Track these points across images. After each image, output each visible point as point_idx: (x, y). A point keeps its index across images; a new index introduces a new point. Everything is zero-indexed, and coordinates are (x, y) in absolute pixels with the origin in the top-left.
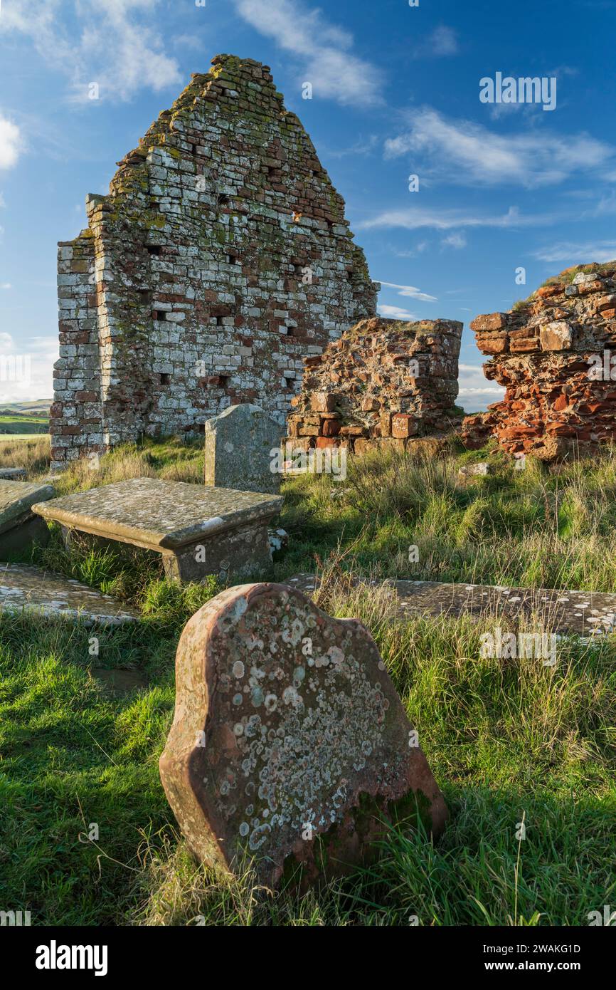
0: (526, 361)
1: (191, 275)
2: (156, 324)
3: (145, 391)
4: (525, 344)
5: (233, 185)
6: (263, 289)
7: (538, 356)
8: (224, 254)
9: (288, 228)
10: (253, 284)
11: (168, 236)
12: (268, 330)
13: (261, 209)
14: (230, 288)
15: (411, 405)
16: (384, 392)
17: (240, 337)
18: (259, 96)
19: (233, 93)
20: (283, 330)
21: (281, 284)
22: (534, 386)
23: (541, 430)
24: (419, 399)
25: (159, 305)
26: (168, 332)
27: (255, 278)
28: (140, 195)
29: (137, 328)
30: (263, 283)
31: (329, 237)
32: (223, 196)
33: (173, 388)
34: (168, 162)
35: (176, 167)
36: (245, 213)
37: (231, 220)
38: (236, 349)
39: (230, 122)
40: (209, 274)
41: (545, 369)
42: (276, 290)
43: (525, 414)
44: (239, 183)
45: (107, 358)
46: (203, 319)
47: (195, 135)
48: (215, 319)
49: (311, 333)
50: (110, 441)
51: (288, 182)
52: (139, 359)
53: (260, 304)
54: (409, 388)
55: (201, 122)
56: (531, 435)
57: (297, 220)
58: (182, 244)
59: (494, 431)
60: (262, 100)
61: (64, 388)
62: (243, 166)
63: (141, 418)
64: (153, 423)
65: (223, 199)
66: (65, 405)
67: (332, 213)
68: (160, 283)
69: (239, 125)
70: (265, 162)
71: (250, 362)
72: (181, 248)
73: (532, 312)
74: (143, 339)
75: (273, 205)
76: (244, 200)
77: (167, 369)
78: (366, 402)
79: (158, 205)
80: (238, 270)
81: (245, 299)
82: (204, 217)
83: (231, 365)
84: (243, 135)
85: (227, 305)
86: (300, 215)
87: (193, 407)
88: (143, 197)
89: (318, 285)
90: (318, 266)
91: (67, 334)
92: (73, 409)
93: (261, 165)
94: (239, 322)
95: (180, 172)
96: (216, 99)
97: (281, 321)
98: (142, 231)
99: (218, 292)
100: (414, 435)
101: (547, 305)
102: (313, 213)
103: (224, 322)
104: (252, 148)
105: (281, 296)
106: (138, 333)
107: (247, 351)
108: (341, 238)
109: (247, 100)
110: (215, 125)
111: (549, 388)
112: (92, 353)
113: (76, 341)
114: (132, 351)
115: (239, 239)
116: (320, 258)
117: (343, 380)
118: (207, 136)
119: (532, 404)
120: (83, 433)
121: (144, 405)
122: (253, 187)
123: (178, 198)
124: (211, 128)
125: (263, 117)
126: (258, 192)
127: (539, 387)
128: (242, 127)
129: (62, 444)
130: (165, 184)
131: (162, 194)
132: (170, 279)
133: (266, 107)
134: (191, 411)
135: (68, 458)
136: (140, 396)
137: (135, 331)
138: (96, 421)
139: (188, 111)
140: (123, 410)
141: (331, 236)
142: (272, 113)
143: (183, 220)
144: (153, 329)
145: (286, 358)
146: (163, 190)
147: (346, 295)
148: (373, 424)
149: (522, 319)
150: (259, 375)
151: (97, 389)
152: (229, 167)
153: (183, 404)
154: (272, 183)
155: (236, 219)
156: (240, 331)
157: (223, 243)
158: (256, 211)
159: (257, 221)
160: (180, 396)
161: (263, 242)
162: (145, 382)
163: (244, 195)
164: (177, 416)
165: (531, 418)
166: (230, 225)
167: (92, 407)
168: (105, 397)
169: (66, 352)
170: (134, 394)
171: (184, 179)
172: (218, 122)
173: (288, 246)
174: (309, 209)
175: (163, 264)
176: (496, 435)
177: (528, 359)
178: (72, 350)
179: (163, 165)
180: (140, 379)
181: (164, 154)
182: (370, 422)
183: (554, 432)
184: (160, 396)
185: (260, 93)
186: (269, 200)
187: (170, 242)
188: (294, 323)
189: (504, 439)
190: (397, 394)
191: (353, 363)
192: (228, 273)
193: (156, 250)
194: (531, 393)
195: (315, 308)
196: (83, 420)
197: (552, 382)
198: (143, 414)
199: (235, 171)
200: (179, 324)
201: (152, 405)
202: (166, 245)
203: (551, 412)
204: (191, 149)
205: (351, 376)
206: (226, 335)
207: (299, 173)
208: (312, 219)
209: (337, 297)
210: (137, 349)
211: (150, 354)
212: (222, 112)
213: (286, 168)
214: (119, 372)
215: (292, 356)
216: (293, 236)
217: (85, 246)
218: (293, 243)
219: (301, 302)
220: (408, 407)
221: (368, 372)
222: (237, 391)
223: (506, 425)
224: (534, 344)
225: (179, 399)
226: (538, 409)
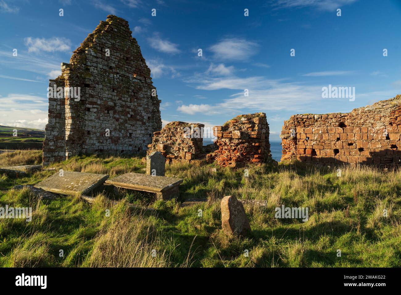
0: (227, 140)
1: (99, 95)
2: (87, 113)
3: (81, 137)
4: (228, 136)
5: (114, 63)
6: (123, 101)
7: (231, 139)
8: (111, 88)
9: (132, 80)
10: (120, 99)
11: (92, 81)
12: (124, 116)
13: (123, 72)
14: (112, 100)
15: (191, 150)
16: (182, 145)
17: (115, 118)
18: (124, 32)
19: (116, 30)
20: (129, 116)
21: (129, 99)
22: (229, 147)
23: (231, 159)
24: (193, 148)
25: (88, 106)
26: (91, 115)
27: (121, 97)
28: (83, 65)
29: (80, 114)
30: (123, 99)
31: (145, 83)
32: (111, 67)
33: (92, 136)
34: (93, 53)
35: (95, 55)
36: (118, 73)
37: (114, 76)
38: (113, 122)
39: (114, 40)
40: (105, 95)
41: (232, 143)
42: (128, 102)
43: (226, 154)
44: (116, 62)
45: (69, 124)
46: (103, 111)
47: (102, 44)
48: (107, 111)
49: (138, 117)
50: (68, 155)
51: (133, 63)
52: (80, 125)
53: (122, 106)
54: (190, 144)
55: (104, 40)
56: (228, 160)
57: (135, 76)
58: (97, 84)
59: (216, 158)
60: (125, 33)
61: (49, 134)
62: (118, 57)
63: (80, 147)
64: (84, 148)
65: (111, 68)
66: (50, 141)
67: (146, 75)
68: (89, 98)
69: (117, 41)
70: (125, 56)
71: (118, 127)
72: (96, 85)
73: (229, 127)
74: (82, 118)
75: (127, 71)
76: (118, 69)
77: (90, 129)
78: (176, 147)
79: (89, 69)
80: (115, 94)
81: (117, 104)
82: (104, 74)
83: (112, 128)
84: (118, 45)
85: (111, 106)
86: (136, 75)
87: (98, 143)
88: (84, 66)
89: (141, 100)
90: (141, 93)
91: (52, 114)
92: (53, 142)
93: (124, 56)
94: (115, 113)
95: (97, 57)
96: (110, 32)
97: (128, 113)
98: (83, 78)
99: (108, 101)
100: (192, 159)
101: (234, 125)
102: (140, 75)
103: (110, 112)
104: (121, 50)
105: (129, 104)
106: (80, 116)
107: (117, 123)
108: (149, 84)
109: (120, 33)
110: (109, 41)
111: (233, 148)
112: (62, 122)
113: (56, 117)
114: (78, 122)
115: (116, 83)
116: (142, 90)
117: (168, 140)
118: (106, 45)
119: (228, 152)
120: (57, 152)
121: (81, 142)
122: (121, 64)
123: (96, 67)
124: (108, 42)
125: (125, 39)
126: (122, 66)
127: (231, 147)
128: (118, 42)
129: (48, 155)
130: (92, 61)
131: (90, 65)
132: (92, 96)
133: (126, 36)
134: (97, 144)
135: (50, 161)
136: (80, 139)
137: (80, 115)
138: (62, 147)
139: (100, 35)
140: (73, 144)
141: (146, 83)
142: (128, 38)
143: (98, 75)
144: (86, 114)
145: (129, 126)
146: (91, 64)
147: (150, 104)
148: (178, 155)
149: (226, 128)
150: (120, 132)
151: (63, 135)
152: (113, 57)
153: (95, 142)
154: (127, 63)
155: (115, 76)
156: (115, 116)
157: (111, 84)
158: (122, 73)
159: (122, 77)
160: (94, 139)
161: (124, 84)
162: (82, 134)
163: (118, 67)
164: (92, 146)
165: (228, 156)
166: (113, 78)
167: (61, 142)
168: (67, 139)
169: (51, 121)
170: (78, 138)
171: (98, 60)
172: (110, 40)
173: (132, 86)
174: (139, 73)
175: (90, 91)
176: (217, 160)
177: (228, 139)
178: (54, 120)
179: (91, 55)
180: (80, 132)
181: (92, 51)
182: (177, 154)
183: (234, 160)
184: (87, 139)
185: (124, 31)
186: (126, 69)
187: (93, 83)
188: (133, 113)
189: (219, 161)
190: (187, 146)
191: (172, 135)
192: (112, 95)
193: (88, 86)
194: (228, 149)
195: (140, 108)
196: (57, 147)
197: (234, 146)
198: (80, 145)
199: (115, 58)
200: (95, 113)
201: (84, 142)
202: (92, 84)
203: (233, 154)
204: (101, 49)
205: (171, 139)
206: (110, 117)
207: (136, 60)
208: (140, 76)
209: (147, 104)
210: (80, 122)
211: (84, 124)
212: (111, 36)
213: (132, 58)
214: (74, 130)
215: (131, 125)
216: (134, 82)
217: (61, 82)
218: (134, 85)
219: (135, 106)
220: (190, 150)
221: (177, 139)
222: (113, 137)
223: (220, 157)
224: (230, 136)
225: (93, 140)
226: (229, 153)
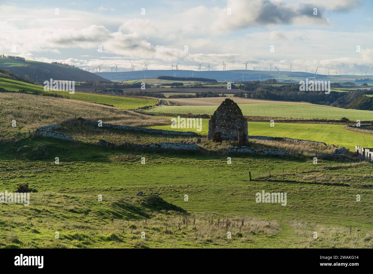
14: (224, 124)
19: (226, 103)
20: (231, 128)
58: (219, 120)
81: (226, 125)
107: (226, 130)
116: (236, 119)
132: (217, 124)
150: (227, 132)
156: (225, 128)
159: (228, 116)
161: (228, 119)
181: (218, 111)
195: (236, 125)
212: (225, 106)
